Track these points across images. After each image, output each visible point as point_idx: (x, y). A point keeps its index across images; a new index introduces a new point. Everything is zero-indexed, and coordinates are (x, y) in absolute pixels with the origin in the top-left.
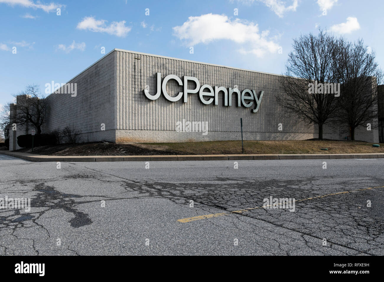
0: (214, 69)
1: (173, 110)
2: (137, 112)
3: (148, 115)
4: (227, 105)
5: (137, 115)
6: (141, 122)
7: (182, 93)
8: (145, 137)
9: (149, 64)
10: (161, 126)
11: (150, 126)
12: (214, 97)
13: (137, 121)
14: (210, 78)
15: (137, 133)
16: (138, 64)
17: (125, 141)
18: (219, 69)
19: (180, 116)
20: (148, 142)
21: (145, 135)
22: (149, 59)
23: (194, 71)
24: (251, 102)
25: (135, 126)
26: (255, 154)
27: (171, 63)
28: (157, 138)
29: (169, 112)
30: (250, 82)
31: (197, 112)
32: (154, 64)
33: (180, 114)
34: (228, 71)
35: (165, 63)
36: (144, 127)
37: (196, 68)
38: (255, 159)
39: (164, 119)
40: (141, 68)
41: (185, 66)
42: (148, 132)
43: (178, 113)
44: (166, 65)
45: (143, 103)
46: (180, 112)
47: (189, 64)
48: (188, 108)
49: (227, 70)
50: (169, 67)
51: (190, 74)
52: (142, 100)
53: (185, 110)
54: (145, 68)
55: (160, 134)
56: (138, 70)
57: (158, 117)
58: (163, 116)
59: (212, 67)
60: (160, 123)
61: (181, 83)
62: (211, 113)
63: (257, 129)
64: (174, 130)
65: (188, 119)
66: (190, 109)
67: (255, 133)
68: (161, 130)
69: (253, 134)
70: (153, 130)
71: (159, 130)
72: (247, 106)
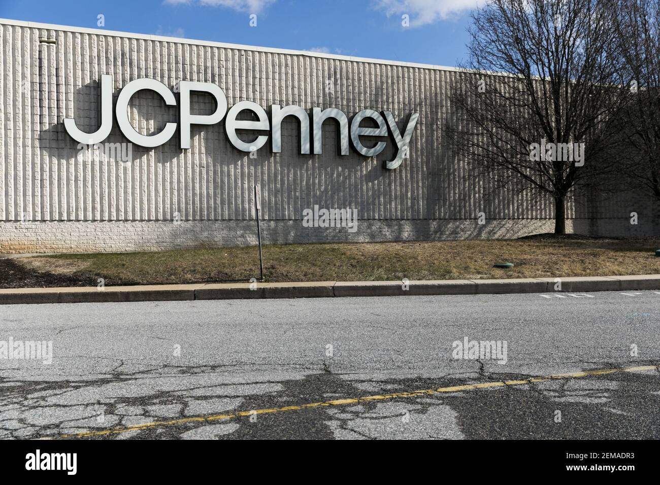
0: (273, 61)
1: (153, 170)
2: (46, 176)
3: (81, 184)
4: (308, 152)
5: (47, 183)
6: (60, 201)
7: (174, 125)
8: (73, 238)
9: (83, 55)
10: (118, 210)
11: (85, 210)
12: (269, 133)
13: (47, 199)
14: (260, 85)
15: (47, 230)
16: (49, 55)
18: (286, 60)
19: (171, 183)
20: (81, 251)
21: (72, 234)
22: (82, 42)
23: (213, 68)
24: (379, 143)
25: (42, 213)
26: (293, 281)
27: (146, 50)
28: (108, 241)
29: (141, 173)
30: (379, 90)
31: (222, 172)
32: (95, 54)
33: (171, 178)
34: (314, 64)
35: (127, 50)
36: (69, 214)
37: (219, 60)
38: (267, 296)
39: (125, 192)
40: (58, 64)
41: (187, 55)
42: (79, 226)
43: (168, 176)
44: (131, 55)
45: (65, 152)
46: (171, 173)
47: (198, 50)
48: (197, 162)
49: (311, 62)
50: (138, 60)
51: (202, 76)
52: (62, 145)
53: (186, 168)
54: (71, 64)
55: (115, 230)
56: (49, 71)
57: (109, 187)
58: (122, 183)
59: (267, 57)
60: (114, 203)
61: (170, 100)
62: (262, 173)
63: (402, 212)
64: (157, 220)
65: (198, 192)
66: (201, 166)
67: (395, 223)
68: (118, 220)
69: (389, 226)
70: (94, 221)
71: (111, 221)
72: (367, 152)
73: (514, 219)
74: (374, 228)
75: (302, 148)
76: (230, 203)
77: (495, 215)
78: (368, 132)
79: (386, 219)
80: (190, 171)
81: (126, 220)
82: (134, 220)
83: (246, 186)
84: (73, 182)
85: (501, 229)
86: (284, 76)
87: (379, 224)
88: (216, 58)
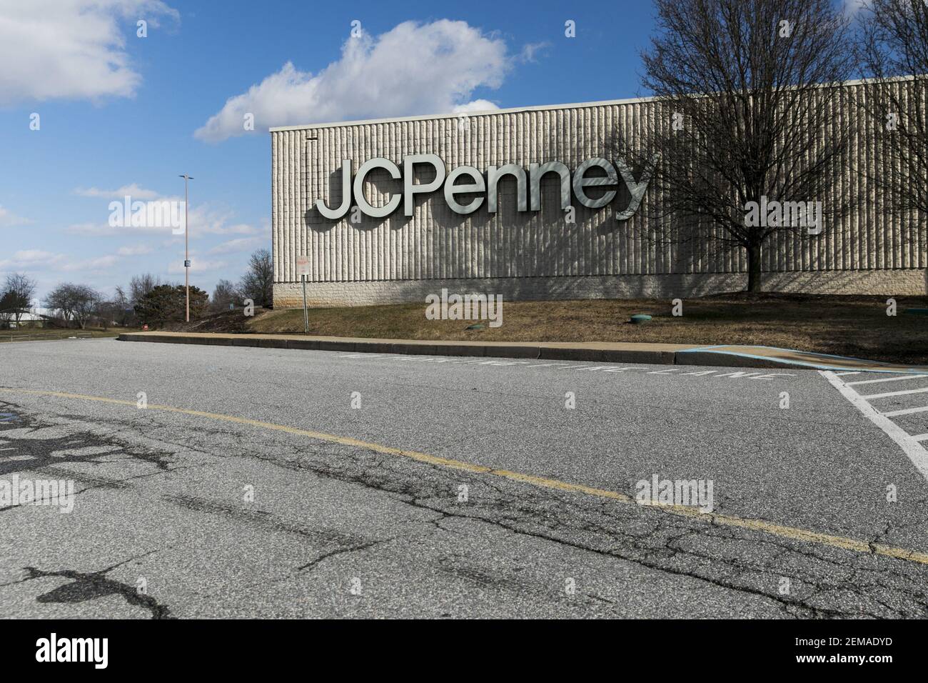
0: (498, 122)
1: (388, 236)
2: (310, 247)
3: (334, 251)
4: (525, 210)
7: (399, 196)
8: (329, 296)
9: (336, 145)
10: (361, 272)
12: (484, 194)
16: (312, 149)
17: (290, 304)
18: (511, 119)
19: (403, 246)
21: (328, 292)
22: (336, 135)
23: (440, 138)
24: (607, 192)
28: (354, 298)
29: (378, 239)
31: (447, 234)
32: (345, 142)
34: (540, 118)
35: (369, 134)
37: (446, 130)
40: (318, 156)
41: (418, 131)
42: (333, 286)
43: (400, 241)
44: (371, 139)
45: (323, 226)
46: (403, 238)
47: (428, 124)
48: (425, 227)
53: (415, 233)
54: (327, 154)
56: (312, 162)
61: (396, 174)
62: (485, 233)
63: (644, 266)
64: (391, 280)
65: (425, 254)
66: (428, 230)
67: (636, 278)
68: (361, 281)
69: (628, 282)
70: (343, 281)
71: (356, 281)
72: (592, 204)
73: (812, 271)
74: (608, 284)
75: (519, 206)
76: (454, 262)
77: (780, 266)
78: (593, 182)
79: (624, 275)
80: (419, 234)
81: (367, 281)
82: (373, 280)
83: (469, 246)
84: (328, 250)
85: (792, 284)
86: (508, 136)
87: (614, 279)
88: (443, 129)
